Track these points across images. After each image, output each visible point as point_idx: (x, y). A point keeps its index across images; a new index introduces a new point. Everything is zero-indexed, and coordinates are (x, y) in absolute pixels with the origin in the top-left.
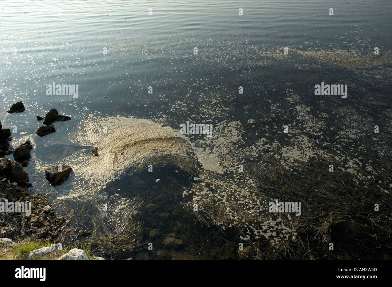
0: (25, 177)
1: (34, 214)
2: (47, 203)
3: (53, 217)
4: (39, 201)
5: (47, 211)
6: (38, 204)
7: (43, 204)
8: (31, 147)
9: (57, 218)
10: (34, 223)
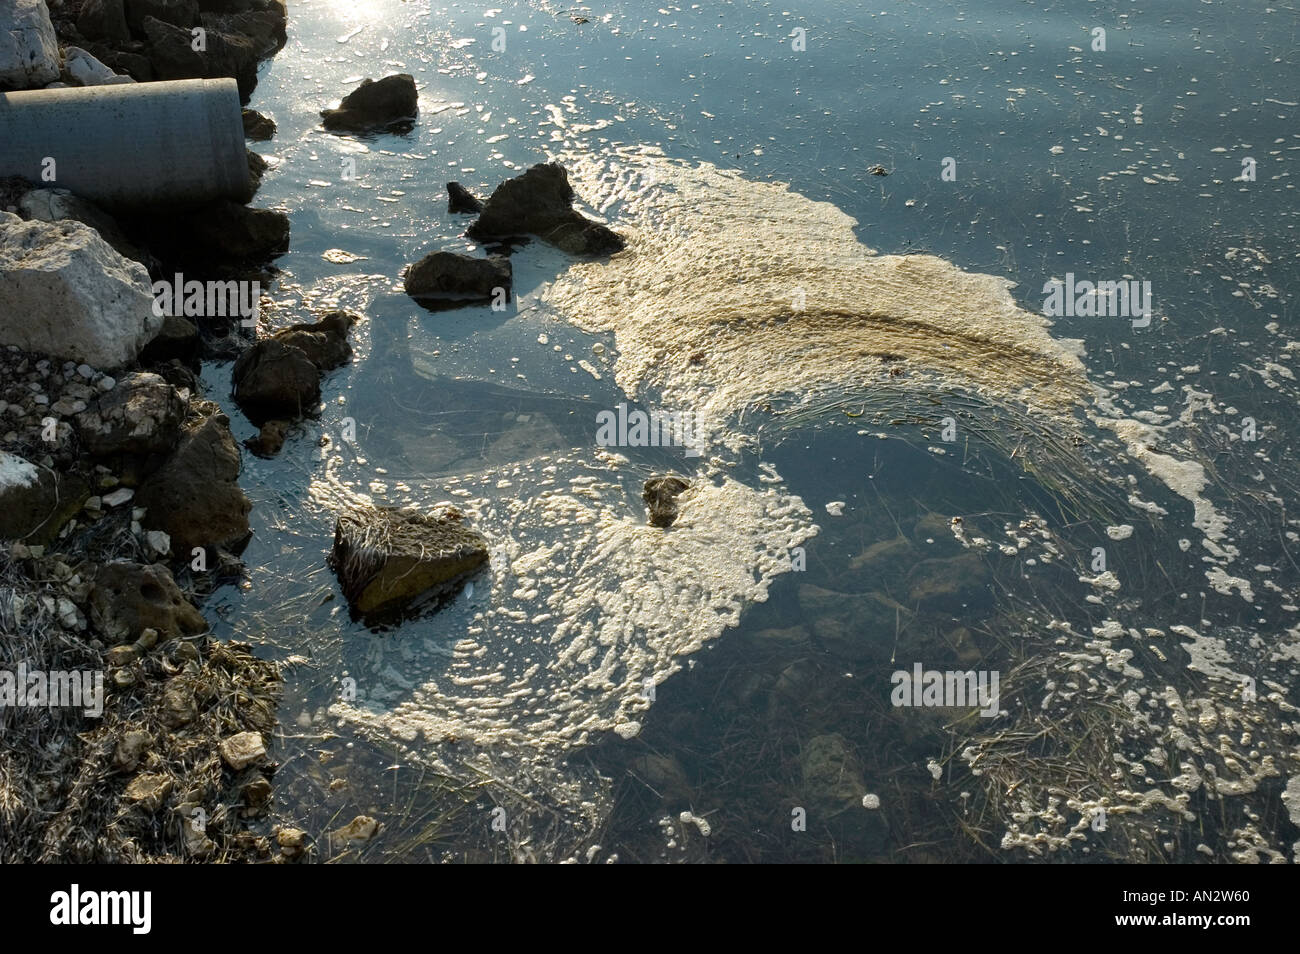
0: (227, 520)
1: (165, 755)
2: (260, 714)
3: (252, 812)
4: (223, 689)
5: (238, 767)
6: (214, 701)
7: (237, 716)
8: (339, 356)
9: (267, 830)
10: (135, 810)
